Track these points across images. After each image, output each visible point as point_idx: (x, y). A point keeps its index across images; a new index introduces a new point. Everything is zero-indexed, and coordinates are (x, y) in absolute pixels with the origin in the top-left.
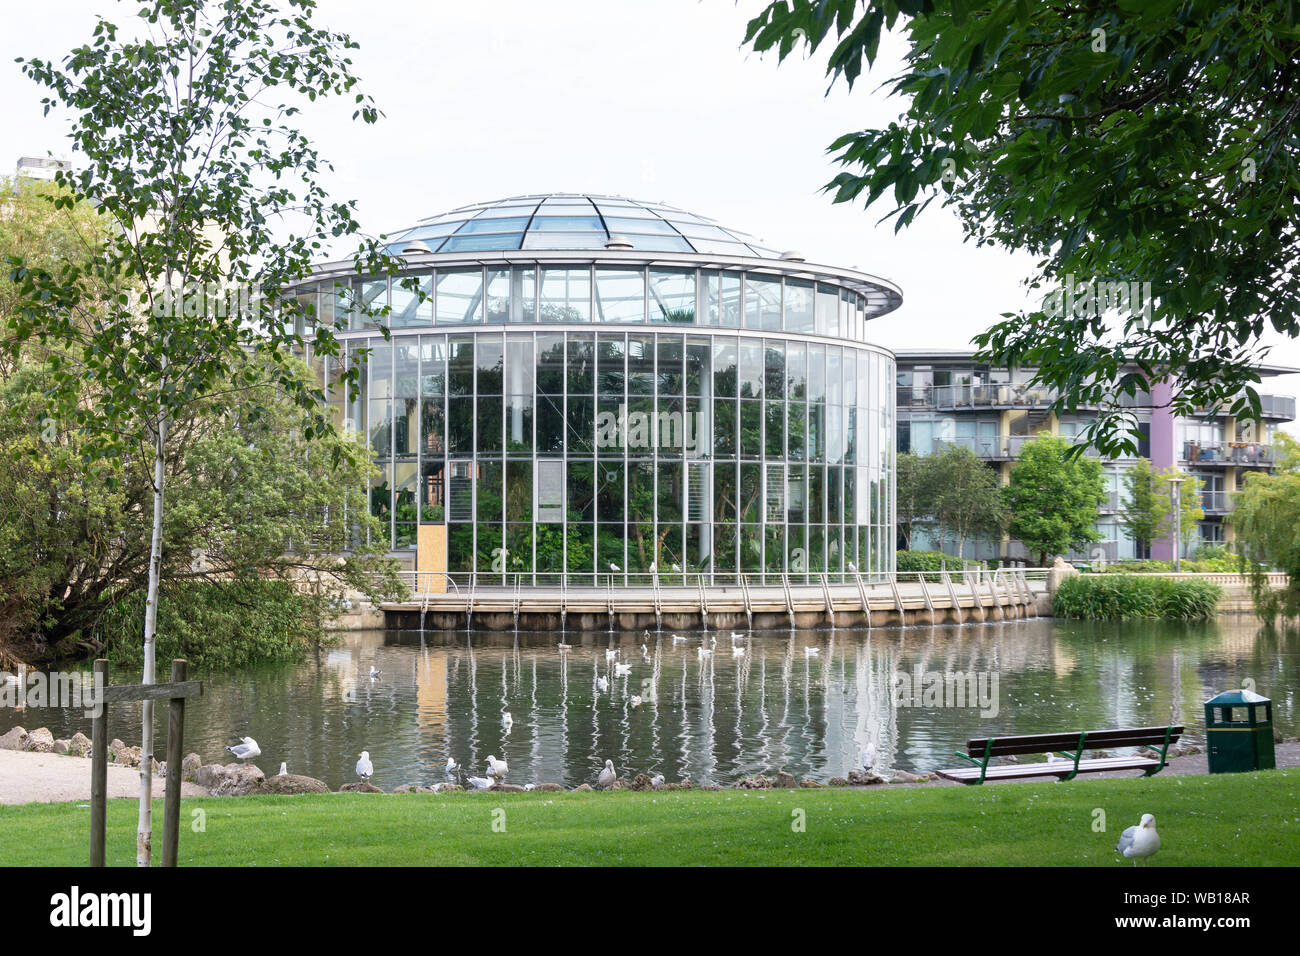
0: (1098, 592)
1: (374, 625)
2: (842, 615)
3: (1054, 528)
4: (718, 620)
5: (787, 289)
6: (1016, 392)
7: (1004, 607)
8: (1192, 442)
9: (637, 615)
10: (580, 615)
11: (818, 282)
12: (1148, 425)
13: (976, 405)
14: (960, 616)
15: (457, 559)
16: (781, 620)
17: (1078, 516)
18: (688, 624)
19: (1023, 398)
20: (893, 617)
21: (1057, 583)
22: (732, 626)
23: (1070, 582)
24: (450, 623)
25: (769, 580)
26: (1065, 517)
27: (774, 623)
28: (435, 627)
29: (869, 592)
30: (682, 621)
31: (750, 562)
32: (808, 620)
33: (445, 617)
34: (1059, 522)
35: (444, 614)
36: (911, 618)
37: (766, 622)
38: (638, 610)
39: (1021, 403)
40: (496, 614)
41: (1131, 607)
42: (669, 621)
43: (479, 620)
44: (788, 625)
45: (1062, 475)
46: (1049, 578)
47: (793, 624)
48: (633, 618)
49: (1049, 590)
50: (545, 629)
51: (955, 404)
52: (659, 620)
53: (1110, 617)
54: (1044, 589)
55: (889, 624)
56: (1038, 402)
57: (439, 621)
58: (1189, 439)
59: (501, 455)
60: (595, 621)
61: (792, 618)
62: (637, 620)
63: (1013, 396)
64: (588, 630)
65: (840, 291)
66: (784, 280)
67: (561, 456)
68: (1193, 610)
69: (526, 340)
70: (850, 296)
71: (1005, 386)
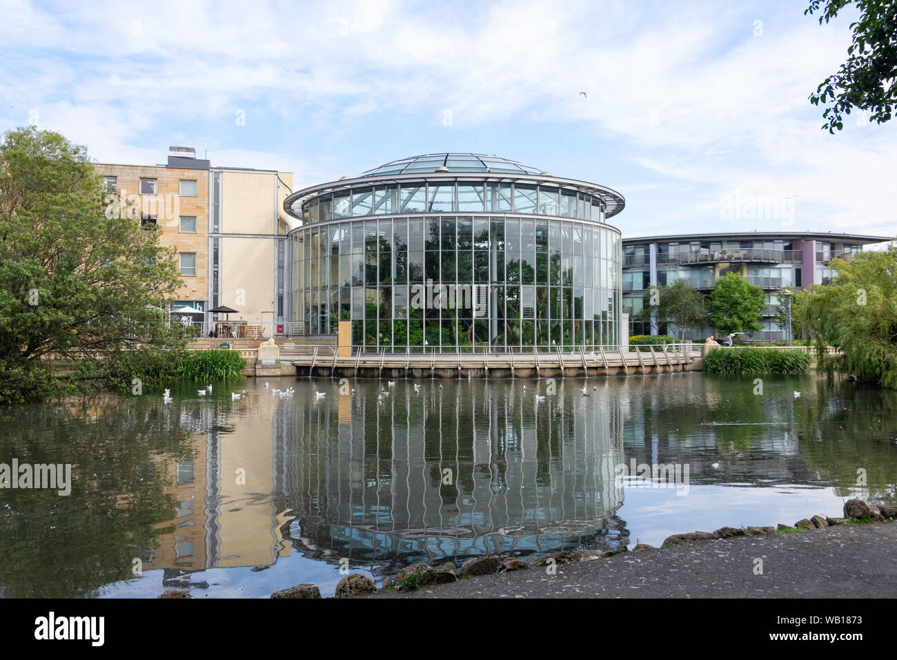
0: (728, 357)
1: (290, 373)
2: (547, 370)
3: (732, 323)
4: (469, 372)
5: (541, 194)
6: (721, 253)
7: (674, 365)
8: (827, 278)
9: (423, 369)
10: (391, 369)
11: (561, 188)
12: (800, 269)
13: (700, 261)
14: (659, 369)
15: (357, 339)
16: (508, 373)
17: (746, 317)
18: (452, 374)
19: (726, 257)
20: (582, 371)
21: (707, 351)
22: (478, 376)
23: (714, 352)
24: (326, 373)
25: (524, 350)
26: (740, 318)
27: (504, 374)
28: (319, 375)
29: (586, 357)
30: (448, 373)
31: (513, 340)
32: (525, 373)
33: (324, 370)
34: (736, 320)
35: (323, 368)
36: (594, 372)
37: (498, 374)
38: (422, 366)
39: (724, 259)
40: (348, 368)
41: (748, 366)
42: (441, 373)
43: (340, 371)
44: (510, 376)
45: (737, 295)
46: (703, 348)
47: (513, 375)
48: (420, 371)
49: (702, 356)
50: (373, 377)
51: (689, 261)
52: (432, 372)
53: (735, 372)
54: (700, 356)
55: (578, 375)
56: (733, 259)
57: (321, 372)
58: (825, 276)
59: (376, 284)
60: (400, 372)
61: (513, 371)
62: (423, 372)
63: (720, 256)
64: (395, 378)
65: (578, 194)
66: (538, 187)
67: (406, 284)
68: (791, 368)
69: (388, 223)
70: (585, 197)
71: (716, 251)
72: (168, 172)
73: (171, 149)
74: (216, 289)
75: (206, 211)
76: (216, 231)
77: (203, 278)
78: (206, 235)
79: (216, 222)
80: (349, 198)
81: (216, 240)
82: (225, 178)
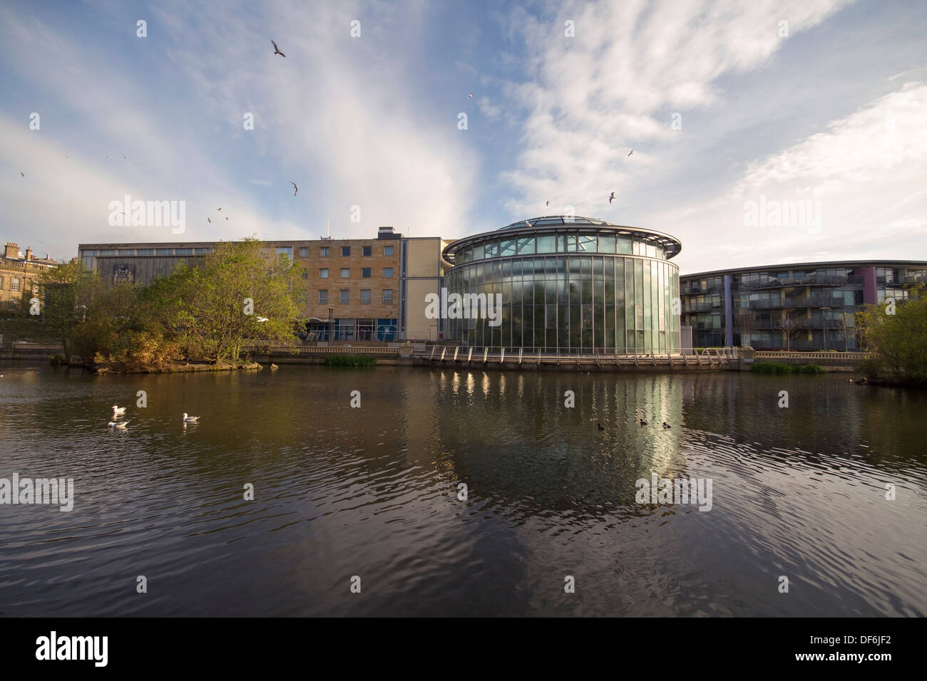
1: (419, 364)
11: (617, 233)
12: (862, 291)
46: (740, 353)
54: (736, 358)
65: (633, 237)
71: (782, 279)
72: (378, 243)
73: (381, 228)
74: (403, 312)
75: (398, 264)
76: (404, 276)
77: (396, 305)
78: (398, 279)
79: (404, 271)
80: (483, 248)
81: (404, 282)
82: (410, 243)
